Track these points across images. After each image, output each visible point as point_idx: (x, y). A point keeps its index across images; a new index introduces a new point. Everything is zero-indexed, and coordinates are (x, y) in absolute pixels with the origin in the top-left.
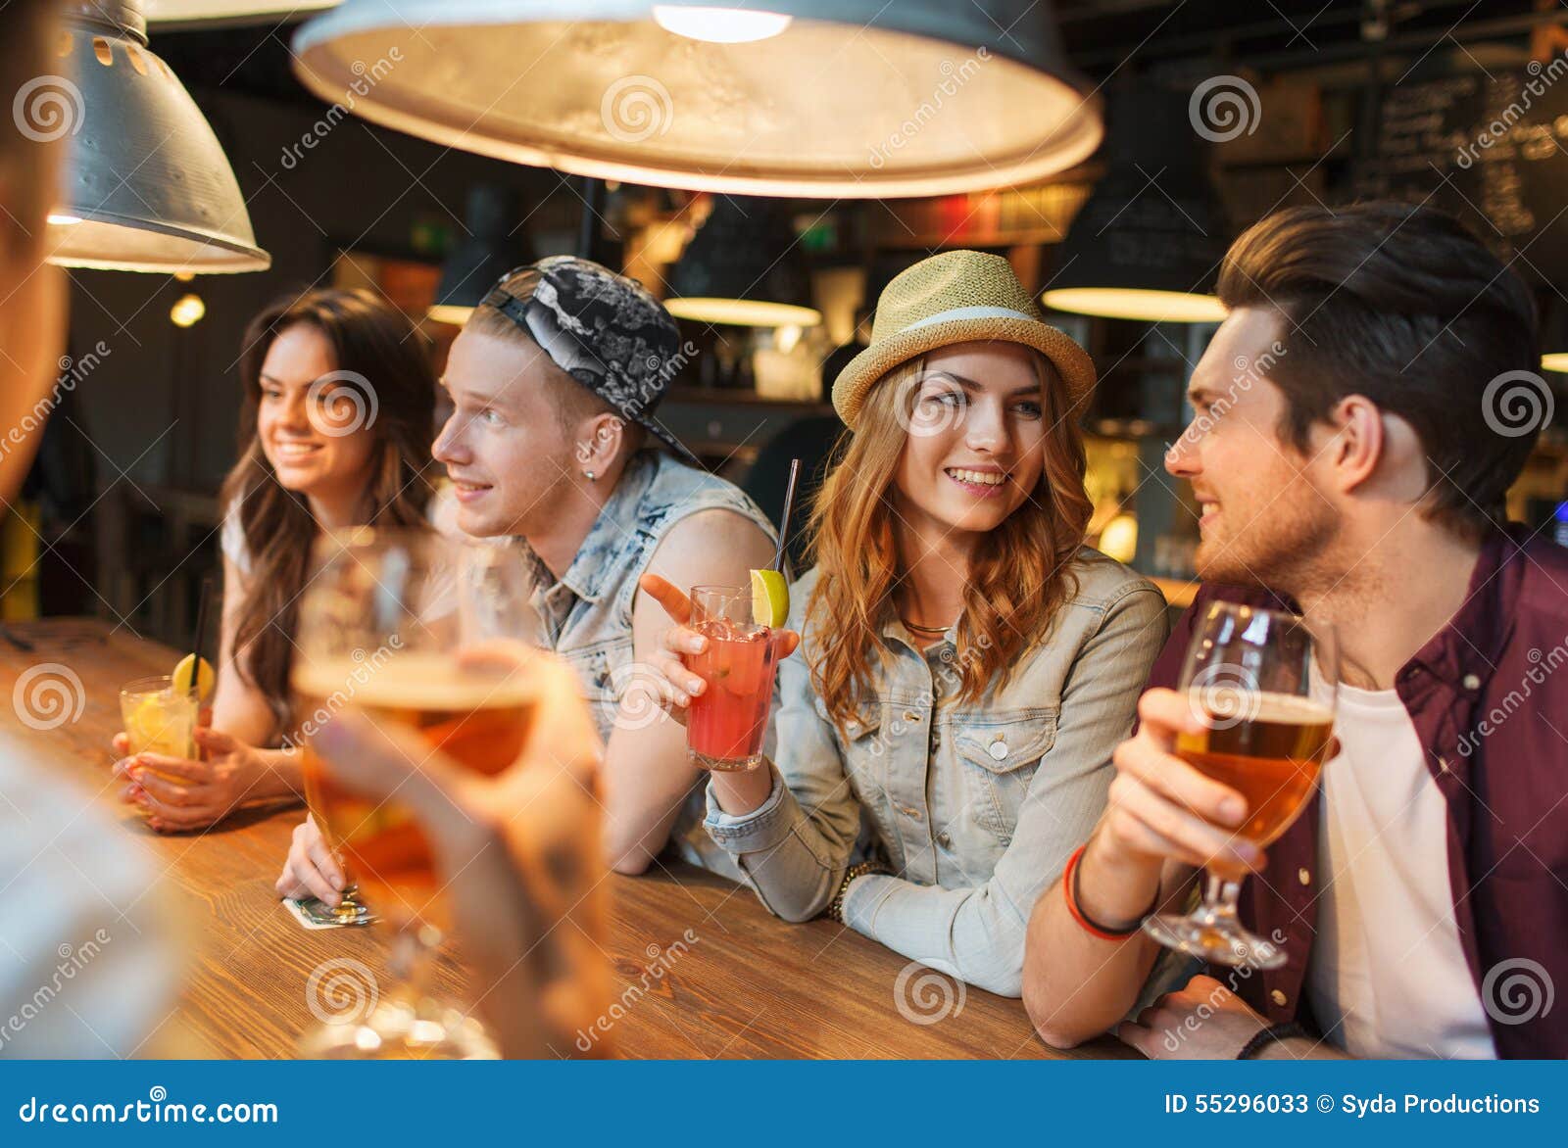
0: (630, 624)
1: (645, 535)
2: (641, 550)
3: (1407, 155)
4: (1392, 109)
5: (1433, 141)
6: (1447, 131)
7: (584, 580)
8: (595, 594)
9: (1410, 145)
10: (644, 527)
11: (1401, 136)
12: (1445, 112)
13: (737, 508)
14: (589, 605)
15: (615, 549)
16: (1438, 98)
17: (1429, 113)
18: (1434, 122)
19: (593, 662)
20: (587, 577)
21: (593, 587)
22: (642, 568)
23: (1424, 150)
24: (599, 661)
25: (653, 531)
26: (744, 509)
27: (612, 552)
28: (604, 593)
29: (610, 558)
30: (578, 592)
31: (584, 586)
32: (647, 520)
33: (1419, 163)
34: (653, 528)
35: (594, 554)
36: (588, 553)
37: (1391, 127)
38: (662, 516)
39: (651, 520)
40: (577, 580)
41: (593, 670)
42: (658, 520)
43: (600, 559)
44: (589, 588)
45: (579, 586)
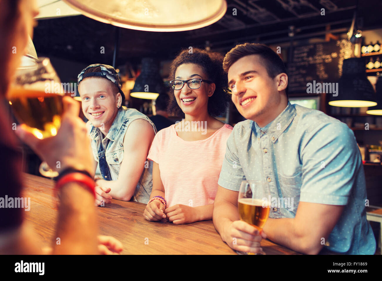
0: (123, 146)
1: (125, 126)
2: (124, 129)
3: (300, 62)
4: (296, 52)
5: (305, 59)
6: (308, 56)
7: (111, 136)
8: (114, 139)
9: (300, 60)
10: (124, 124)
11: (298, 58)
12: (307, 52)
13: (144, 119)
14: (113, 142)
15: (117, 129)
16: (306, 50)
17: (304, 53)
18: (305, 55)
19: (113, 156)
20: (112, 135)
21: (113, 138)
22: (125, 133)
23: (303, 61)
24: (115, 155)
25: (126, 125)
26: (146, 119)
27: (117, 130)
28: (116, 139)
29: (116, 131)
30: (110, 139)
31: (111, 137)
32: (125, 122)
33: (302, 64)
34: (126, 124)
35: (113, 130)
36: (111, 130)
37: (296, 56)
38: (128, 121)
39: (126, 122)
40: (109, 136)
41: (113, 158)
42: (127, 122)
43: (114, 131)
44: (112, 138)
45: (110, 138)
